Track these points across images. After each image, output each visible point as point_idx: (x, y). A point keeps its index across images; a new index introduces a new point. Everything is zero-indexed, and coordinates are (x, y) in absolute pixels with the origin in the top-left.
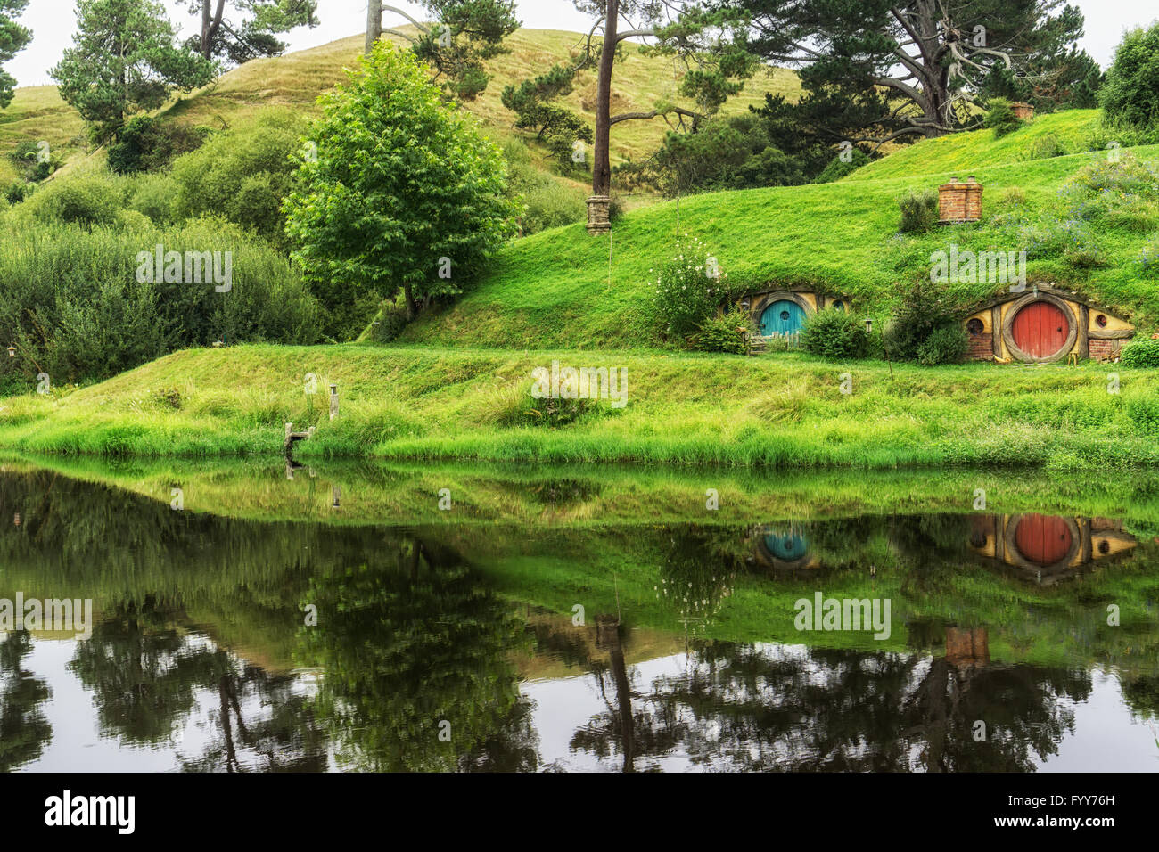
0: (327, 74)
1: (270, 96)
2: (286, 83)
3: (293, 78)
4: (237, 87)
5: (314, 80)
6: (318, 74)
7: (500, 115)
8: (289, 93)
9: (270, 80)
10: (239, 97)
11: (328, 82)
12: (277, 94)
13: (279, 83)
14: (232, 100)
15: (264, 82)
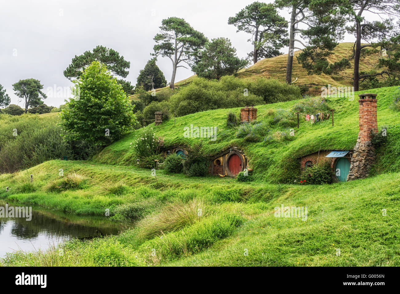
0: (284, 63)
1: (263, 71)
2: (269, 67)
3: (272, 65)
4: (254, 69)
5: (279, 66)
6: (281, 63)
7: (350, 75)
8: (269, 70)
9: (265, 66)
10: (254, 72)
11: (283, 66)
12: (266, 71)
13: (267, 67)
14: (250, 73)
15: (263, 67)
